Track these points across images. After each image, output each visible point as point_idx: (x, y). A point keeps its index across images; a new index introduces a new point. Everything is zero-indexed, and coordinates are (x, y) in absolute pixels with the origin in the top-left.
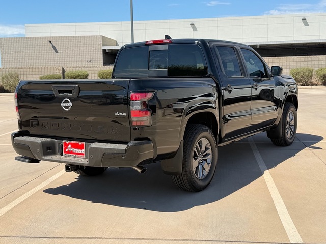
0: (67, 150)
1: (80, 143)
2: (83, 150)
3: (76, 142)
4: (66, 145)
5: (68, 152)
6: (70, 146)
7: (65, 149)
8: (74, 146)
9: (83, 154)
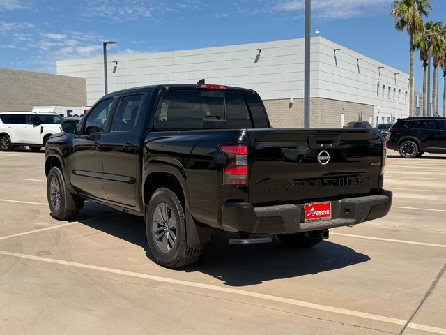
0: (309, 215)
1: (325, 203)
2: (328, 211)
3: (321, 203)
4: (309, 208)
5: (310, 217)
6: (312, 209)
7: (307, 214)
8: (317, 209)
9: (328, 215)
